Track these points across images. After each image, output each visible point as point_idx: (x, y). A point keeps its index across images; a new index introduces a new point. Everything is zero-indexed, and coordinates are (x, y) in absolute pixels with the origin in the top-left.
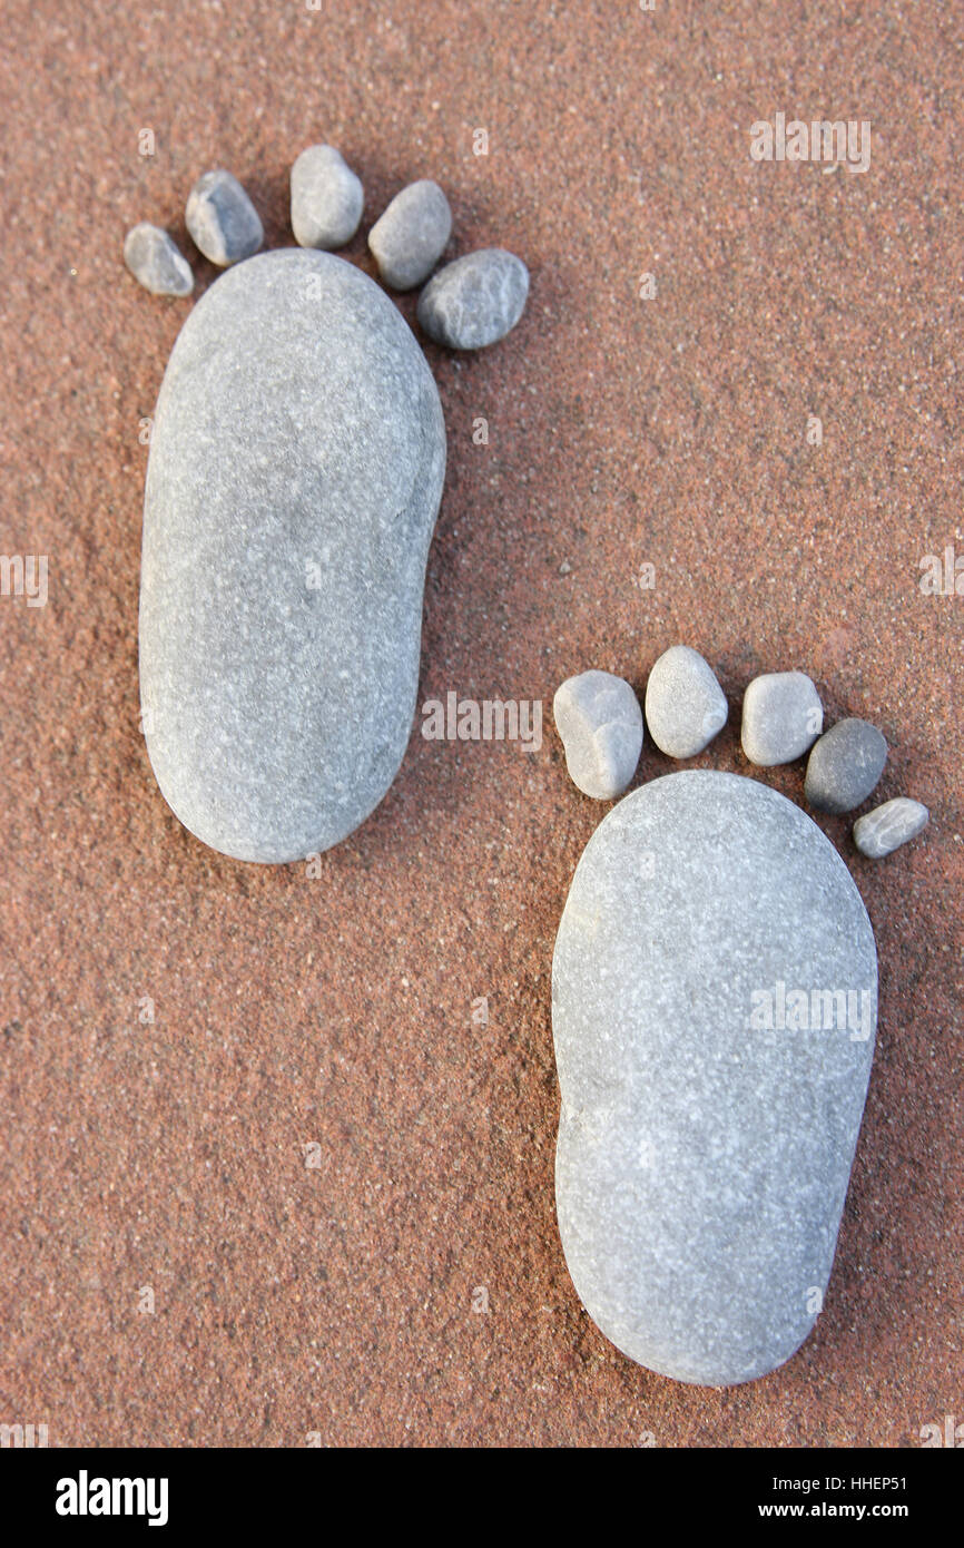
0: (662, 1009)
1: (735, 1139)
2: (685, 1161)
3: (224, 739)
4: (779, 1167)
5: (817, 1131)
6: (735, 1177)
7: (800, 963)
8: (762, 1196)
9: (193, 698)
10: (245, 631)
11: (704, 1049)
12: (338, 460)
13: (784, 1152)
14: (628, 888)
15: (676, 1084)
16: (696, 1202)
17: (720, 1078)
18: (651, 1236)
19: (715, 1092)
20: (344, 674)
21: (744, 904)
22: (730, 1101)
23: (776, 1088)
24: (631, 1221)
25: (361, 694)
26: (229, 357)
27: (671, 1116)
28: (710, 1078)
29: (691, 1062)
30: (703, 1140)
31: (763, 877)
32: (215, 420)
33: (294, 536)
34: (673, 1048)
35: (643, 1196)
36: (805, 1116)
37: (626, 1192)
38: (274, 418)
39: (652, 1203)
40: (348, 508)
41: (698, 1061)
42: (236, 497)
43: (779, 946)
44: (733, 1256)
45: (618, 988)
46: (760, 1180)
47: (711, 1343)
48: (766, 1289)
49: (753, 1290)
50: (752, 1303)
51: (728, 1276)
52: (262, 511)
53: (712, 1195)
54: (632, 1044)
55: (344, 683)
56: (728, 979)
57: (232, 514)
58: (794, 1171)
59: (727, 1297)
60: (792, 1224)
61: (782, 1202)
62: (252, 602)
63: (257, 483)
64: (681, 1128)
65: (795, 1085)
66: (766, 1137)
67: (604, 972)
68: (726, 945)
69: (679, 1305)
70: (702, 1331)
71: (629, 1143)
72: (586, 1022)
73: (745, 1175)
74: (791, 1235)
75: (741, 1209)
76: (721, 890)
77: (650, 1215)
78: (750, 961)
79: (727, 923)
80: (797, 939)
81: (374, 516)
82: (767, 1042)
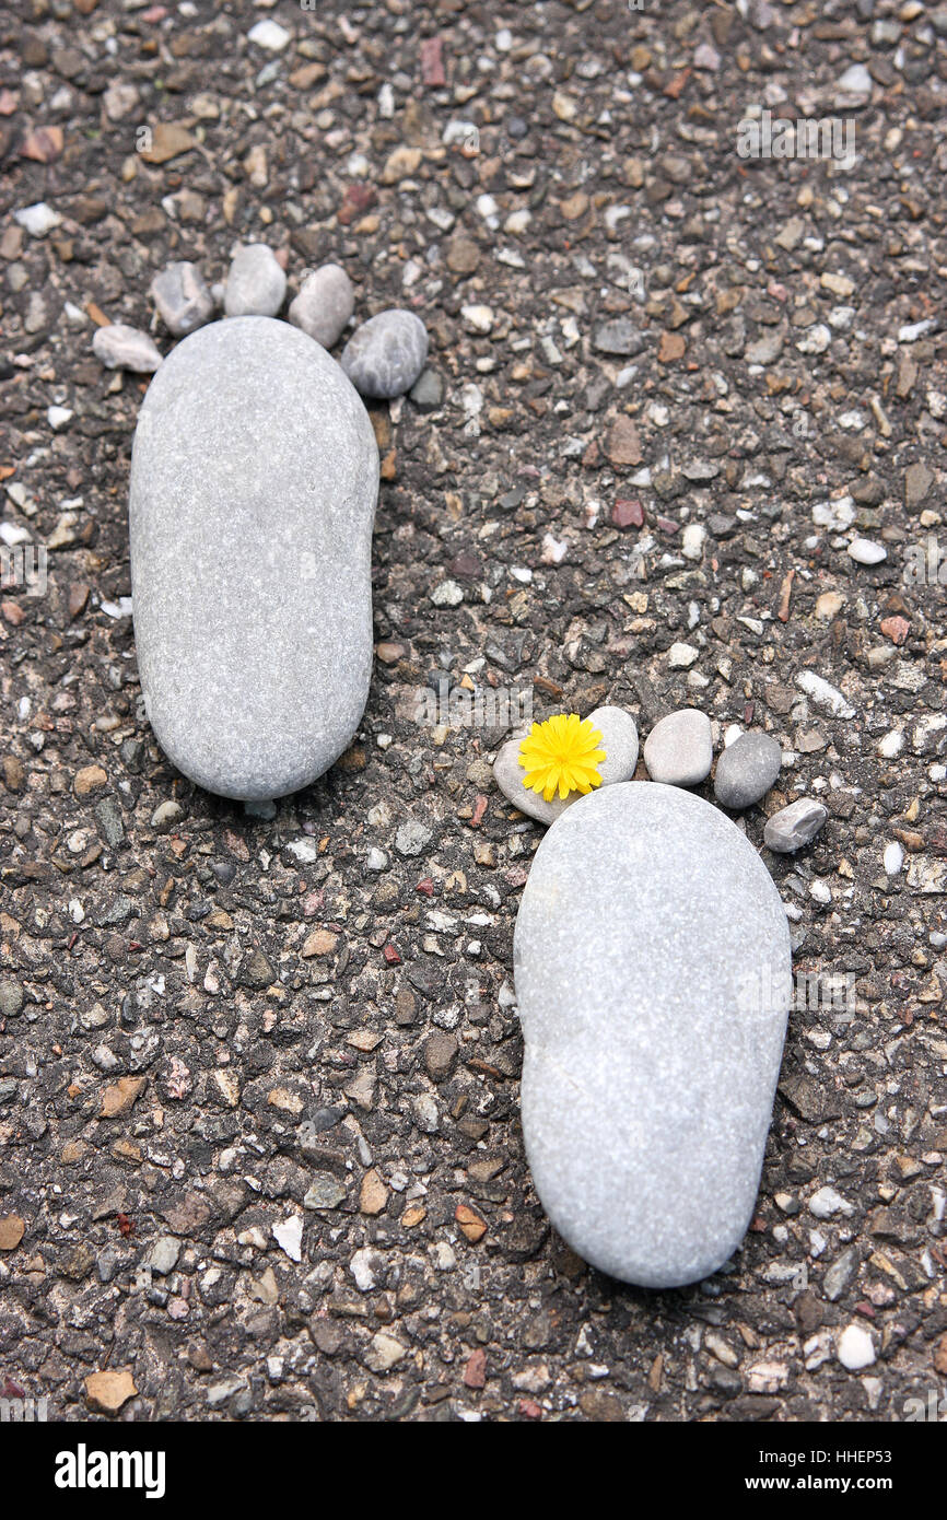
0: (614, 960)
1: (678, 1064)
2: (638, 1080)
3: (215, 689)
4: (716, 1087)
5: (746, 1062)
6: (680, 1094)
7: (729, 926)
8: (702, 1111)
9: (186, 661)
10: (226, 602)
11: (650, 991)
12: (292, 460)
13: (719, 1076)
14: (582, 865)
15: (628, 1018)
16: (647, 1113)
17: (665, 1015)
18: (609, 1142)
19: (660, 1025)
20: (312, 630)
21: (680, 876)
22: (674, 1033)
23: (711, 1024)
24: (592, 1129)
25: (327, 645)
26: (193, 395)
27: (624, 1043)
28: (656, 1014)
29: (639, 1001)
30: (652, 1063)
31: (696, 856)
32: (185, 443)
33: (260, 523)
34: (624, 990)
35: (602, 1108)
36: (736, 1049)
37: (588, 1106)
38: (235, 433)
39: (610, 1114)
40: (303, 497)
41: (645, 1000)
42: (209, 498)
43: (710, 911)
44: (678, 1160)
45: (575, 944)
46: (701, 1097)
47: (660, 1238)
48: (707, 1193)
49: (696, 1191)
50: (695, 1203)
51: (676, 1178)
52: (232, 505)
53: (661, 1108)
54: (589, 988)
55: (313, 637)
56: (669, 936)
57: (207, 511)
58: (728, 1093)
59: (674, 1196)
60: (727, 1137)
61: (719, 1117)
62: (230, 578)
63: (226, 484)
64: (632, 1053)
65: (727, 1023)
66: (704, 1063)
67: (562, 933)
68: (667, 908)
69: (634, 1202)
70: (652, 1226)
71: (588, 1065)
72: (547, 975)
73: (687, 1093)
74: (726, 1146)
75: (685, 1120)
76: (661, 864)
77: (608, 1123)
78: (687, 922)
79: (667, 891)
80: (725, 907)
81: (325, 502)
82: (703, 987)
